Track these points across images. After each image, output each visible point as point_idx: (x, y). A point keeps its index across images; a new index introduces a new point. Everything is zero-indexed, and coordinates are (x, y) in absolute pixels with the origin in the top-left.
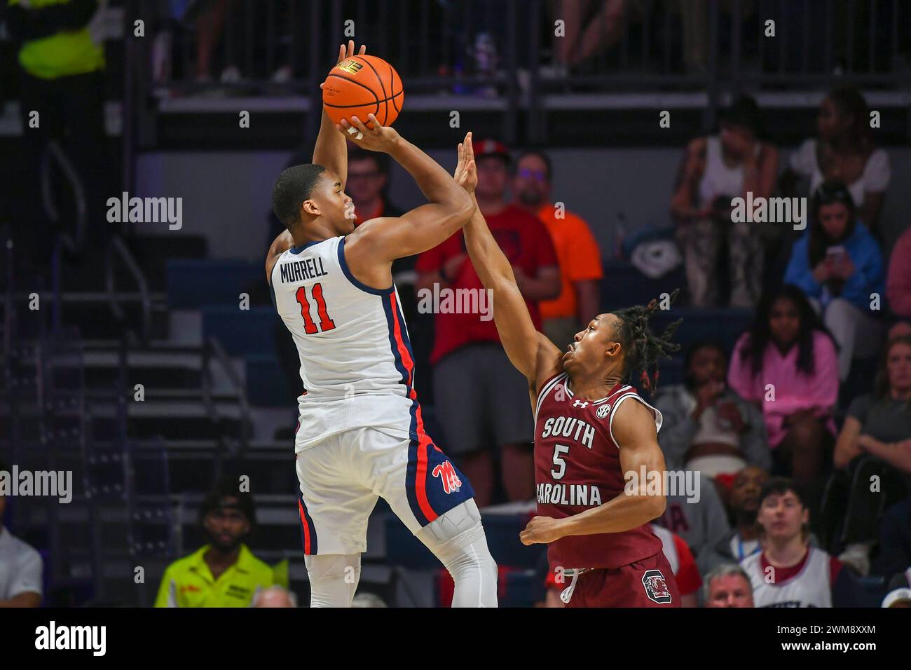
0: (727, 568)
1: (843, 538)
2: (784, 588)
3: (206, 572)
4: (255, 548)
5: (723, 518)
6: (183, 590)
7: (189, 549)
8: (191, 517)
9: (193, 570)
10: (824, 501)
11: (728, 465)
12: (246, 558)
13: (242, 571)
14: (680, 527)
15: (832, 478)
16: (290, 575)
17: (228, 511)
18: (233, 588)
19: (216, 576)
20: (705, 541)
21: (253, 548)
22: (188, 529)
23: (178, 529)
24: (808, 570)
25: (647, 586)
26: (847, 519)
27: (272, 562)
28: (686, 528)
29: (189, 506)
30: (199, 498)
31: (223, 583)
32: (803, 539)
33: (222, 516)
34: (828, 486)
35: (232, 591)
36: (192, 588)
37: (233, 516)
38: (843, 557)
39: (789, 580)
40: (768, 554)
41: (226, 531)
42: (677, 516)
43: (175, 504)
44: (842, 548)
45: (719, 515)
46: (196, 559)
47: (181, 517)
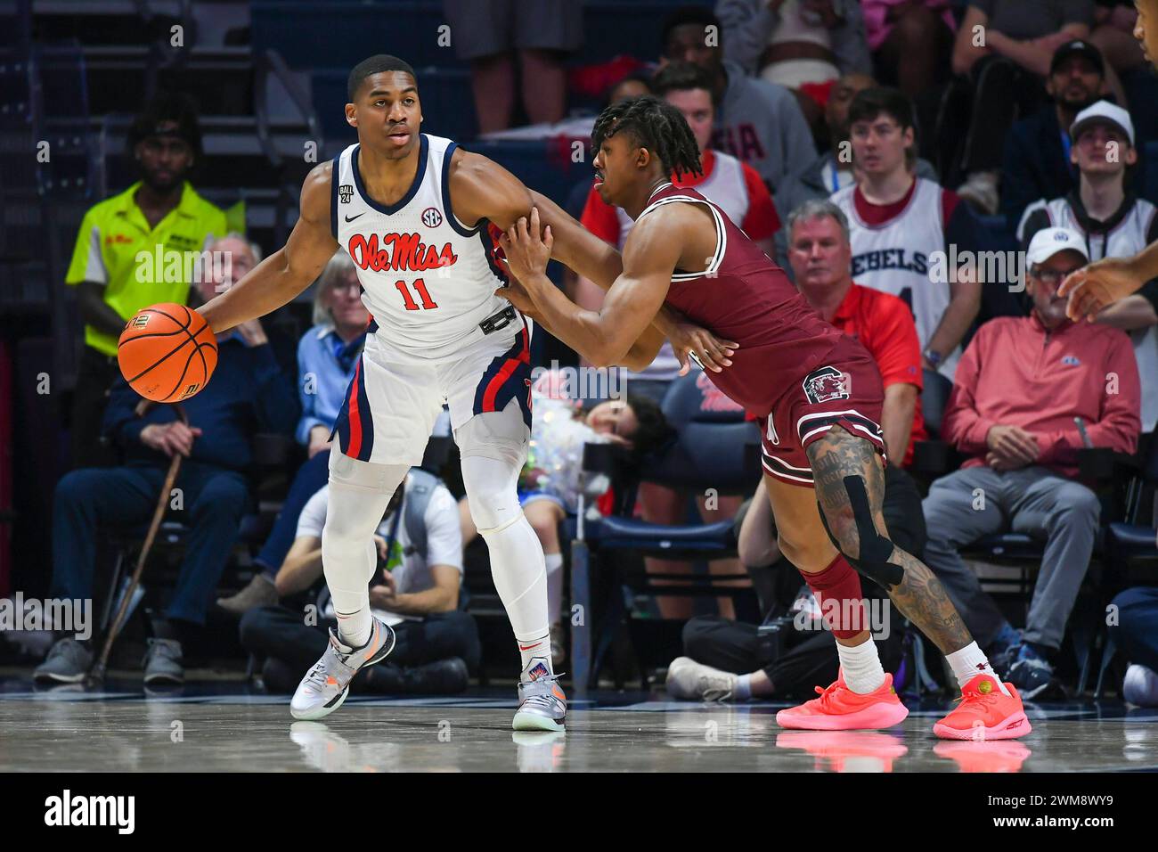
0: (815, 207)
1: (964, 165)
2: (884, 232)
3: (138, 218)
4: (201, 187)
5: (809, 139)
6: (109, 241)
7: (116, 188)
8: (119, 145)
9: (122, 214)
10: (940, 118)
11: (814, 72)
12: (191, 199)
13: (186, 216)
14: (753, 154)
15: (951, 86)
16: (247, 221)
17: (166, 140)
18: (173, 237)
19: (153, 223)
20: (785, 171)
21: (199, 187)
22: (112, 161)
23: (100, 161)
24: (915, 206)
25: (808, 390)
26: (969, 141)
27: (224, 204)
28: (760, 154)
29: (114, 131)
30: (129, 121)
31: (162, 232)
32: (909, 168)
33: (160, 147)
34: (945, 97)
35: (174, 243)
36: (120, 239)
37: (173, 146)
38: (964, 190)
39: (891, 221)
40: (863, 188)
41: (165, 166)
42: (749, 139)
43: (97, 129)
44: (963, 179)
45: (802, 134)
46: (124, 200)
47: (104, 146)
